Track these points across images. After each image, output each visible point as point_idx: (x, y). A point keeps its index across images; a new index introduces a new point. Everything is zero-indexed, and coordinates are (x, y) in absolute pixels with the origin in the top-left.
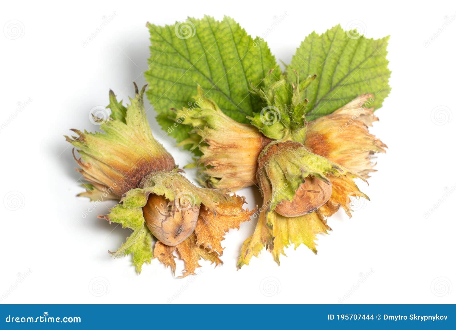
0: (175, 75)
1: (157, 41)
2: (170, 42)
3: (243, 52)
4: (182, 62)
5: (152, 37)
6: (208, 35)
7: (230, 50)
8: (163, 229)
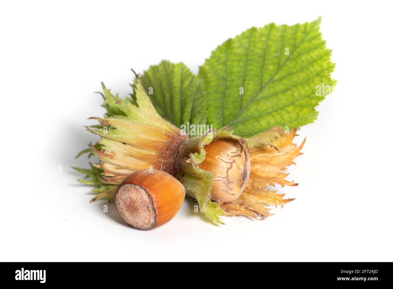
8: (229, 178)
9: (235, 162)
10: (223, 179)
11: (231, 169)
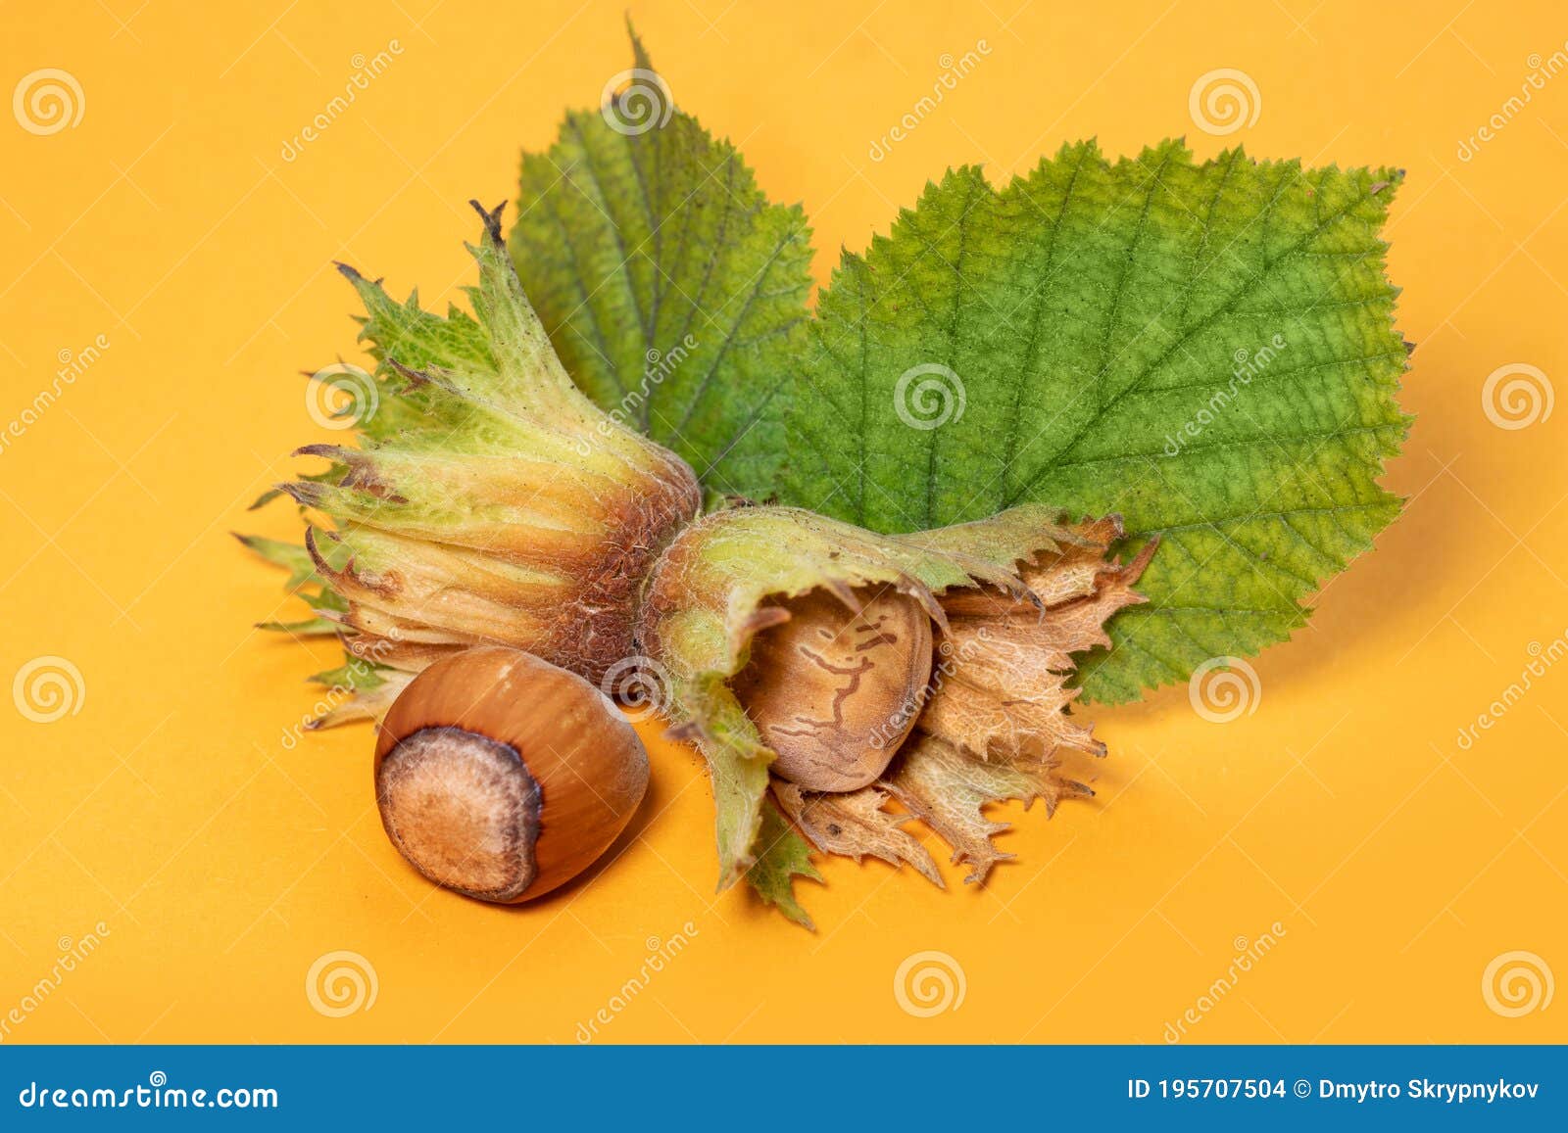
0: (1168, 246)
1: (1319, 196)
2: (1316, 245)
3: (1254, 542)
4: (1225, 282)
5: (1341, 180)
6: (1331, 414)
7: (1266, 490)
8: (843, 726)
9: (872, 665)
10: (818, 730)
11: (851, 693)
